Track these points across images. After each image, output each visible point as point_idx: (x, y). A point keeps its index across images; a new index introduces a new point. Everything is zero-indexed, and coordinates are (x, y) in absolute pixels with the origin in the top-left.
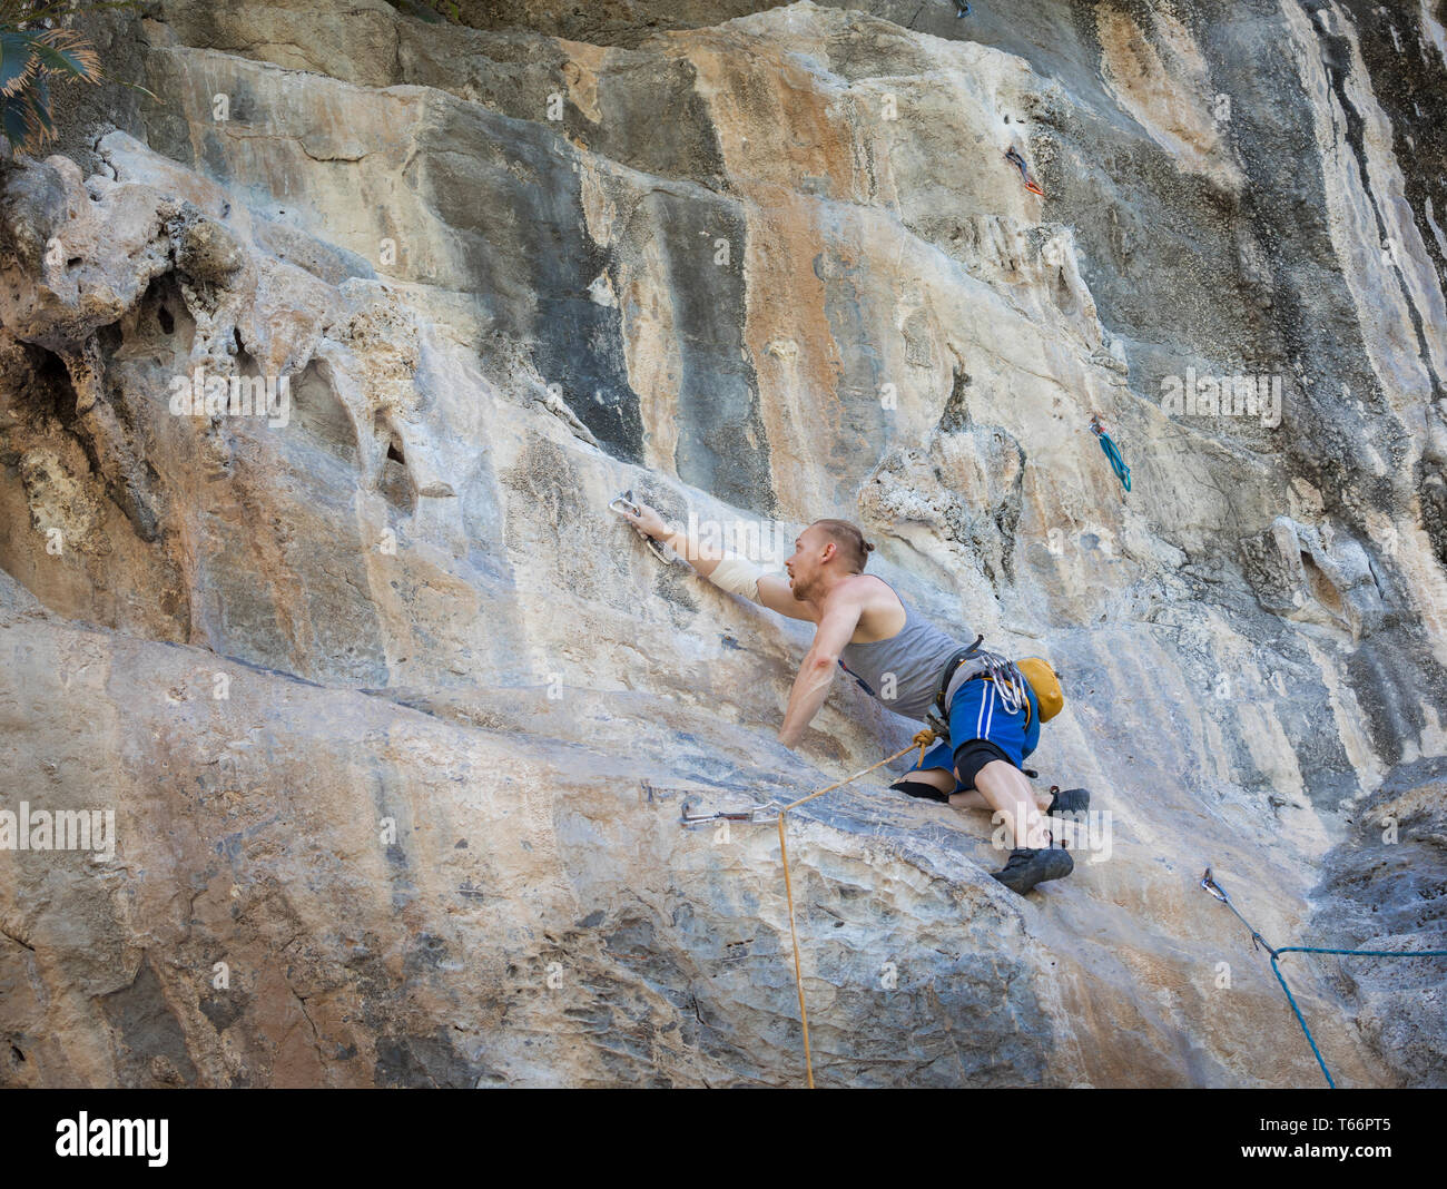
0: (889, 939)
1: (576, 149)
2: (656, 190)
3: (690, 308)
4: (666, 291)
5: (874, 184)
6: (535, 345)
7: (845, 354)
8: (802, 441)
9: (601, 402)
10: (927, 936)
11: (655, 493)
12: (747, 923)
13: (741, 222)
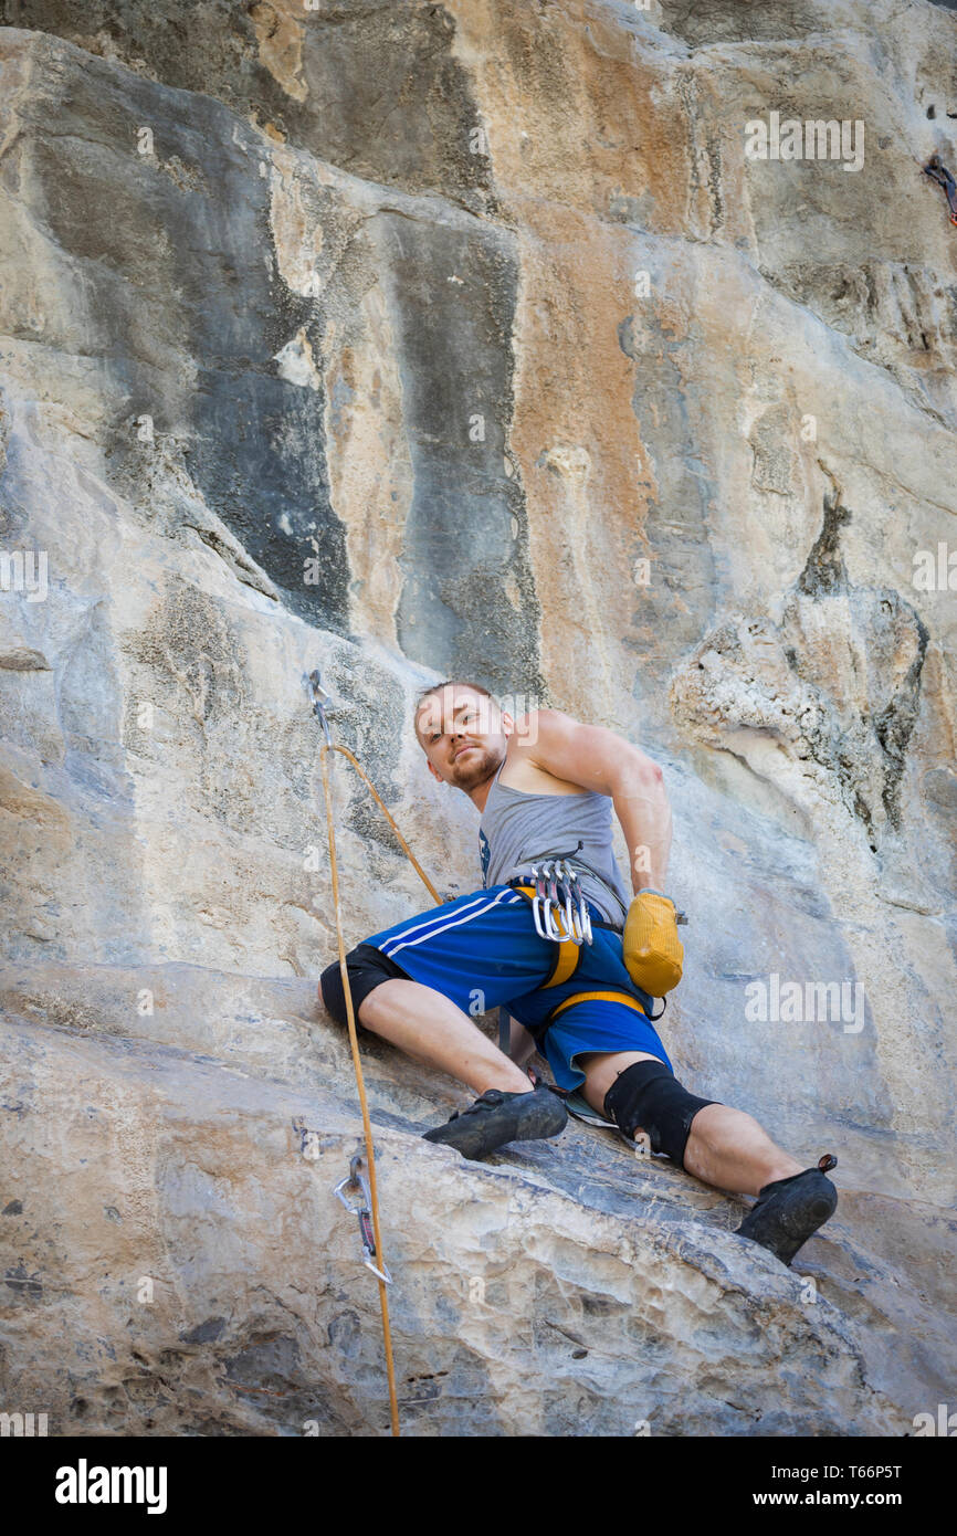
0: (655, 1381)
1: (267, 139)
2: (385, 210)
3: (429, 394)
4: (395, 366)
5: (718, 209)
6: (191, 442)
7: (660, 470)
8: (590, 601)
9: (289, 531)
10: (711, 1380)
11: (356, 675)
12: (440, 1346)
13: (511, 262)
